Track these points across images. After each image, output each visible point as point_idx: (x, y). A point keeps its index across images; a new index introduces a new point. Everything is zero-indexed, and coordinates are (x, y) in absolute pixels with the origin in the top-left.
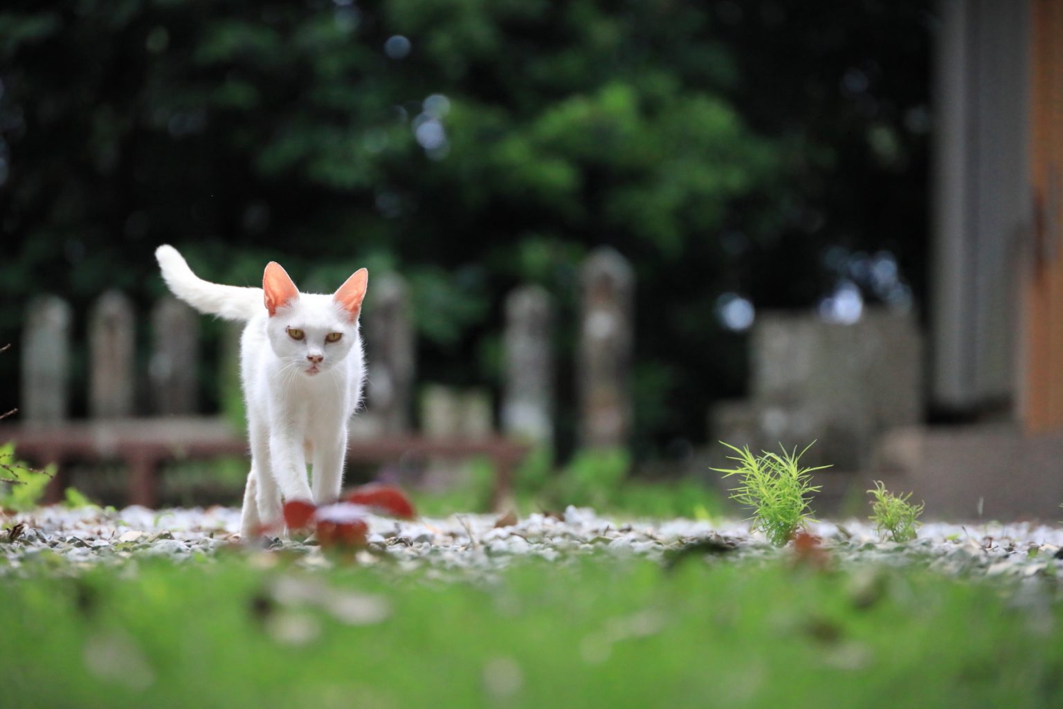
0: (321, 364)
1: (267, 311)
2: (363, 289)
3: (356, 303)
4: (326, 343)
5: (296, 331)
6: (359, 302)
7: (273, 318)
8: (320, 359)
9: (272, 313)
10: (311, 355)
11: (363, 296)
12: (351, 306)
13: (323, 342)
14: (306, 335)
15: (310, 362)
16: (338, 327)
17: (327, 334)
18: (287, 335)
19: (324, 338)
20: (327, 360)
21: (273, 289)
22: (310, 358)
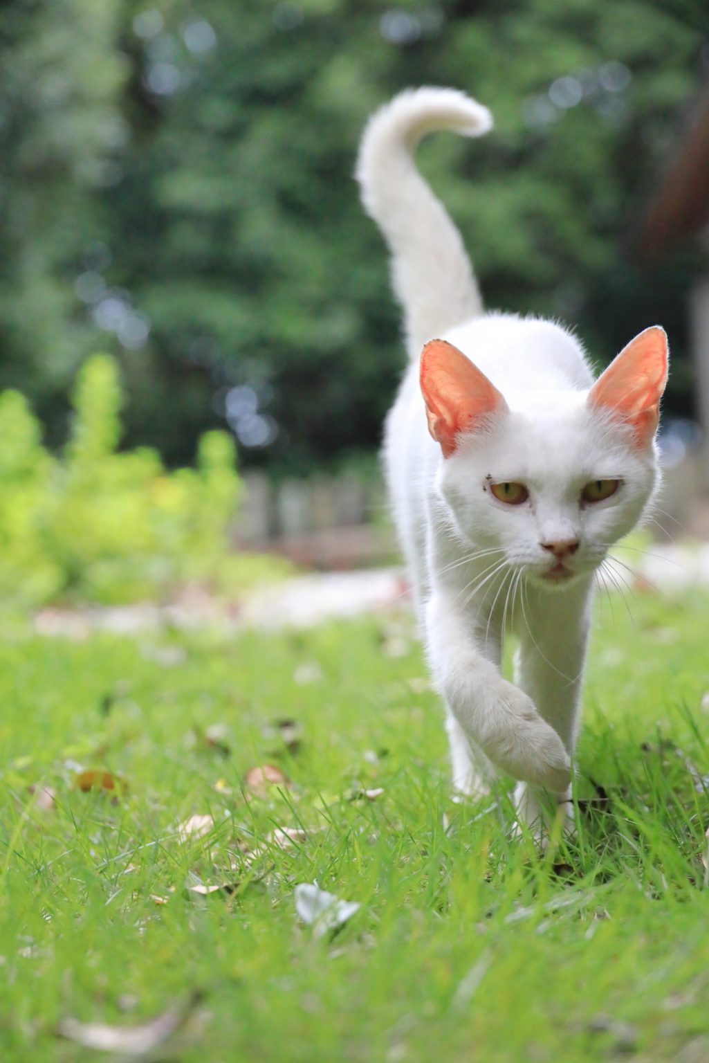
0: (577, 558)
1: (438, 445)
2: (660, 372)
3: (647, 404)
4: (582, 507)
5: (507, 486)
6: (655, 402)
7: (452, 460)
8: (573, 547)
9: (449, 448)
10: (549, 539)
11: (662, 387)
12: (635, 412)
13: (576, 506)
14: (534, 494)
15: (548, 556)
16: (607, 467)
17: (582, 485)
18: (487, 497)
19: (578, 496)
20: (588, 546)
21: (443, 392)
22: (549, 547)
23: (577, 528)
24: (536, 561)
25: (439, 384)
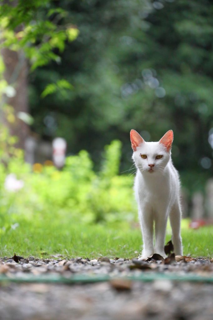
0: (154, 168)
5: (144, 156)
7: (136, 152)
8: (153, 165)
9: (135, 150)
12: (167, 145)
13: (155, 159)
14: (148, 157)
15: (149, 167)
16: (160, 153)
17: (156, 156)
18: (140, 157)
19: (155, 158)
20: (156, 166)
21: (135, 141)
22: (149, 165)
23: (154, 162)
24: (147, 168)
25: (134, 139)
